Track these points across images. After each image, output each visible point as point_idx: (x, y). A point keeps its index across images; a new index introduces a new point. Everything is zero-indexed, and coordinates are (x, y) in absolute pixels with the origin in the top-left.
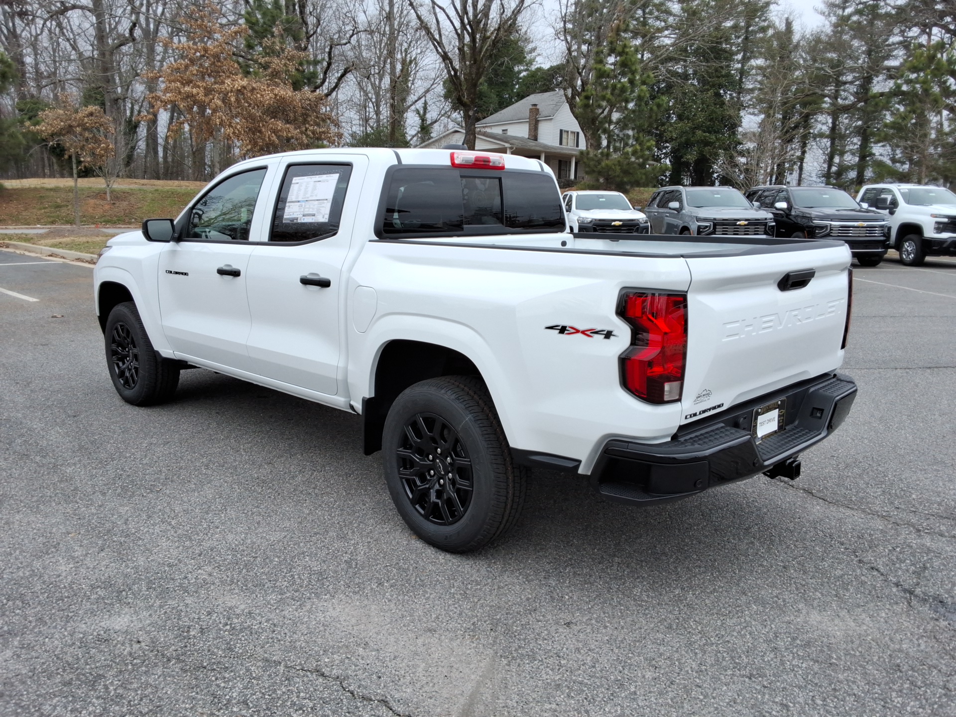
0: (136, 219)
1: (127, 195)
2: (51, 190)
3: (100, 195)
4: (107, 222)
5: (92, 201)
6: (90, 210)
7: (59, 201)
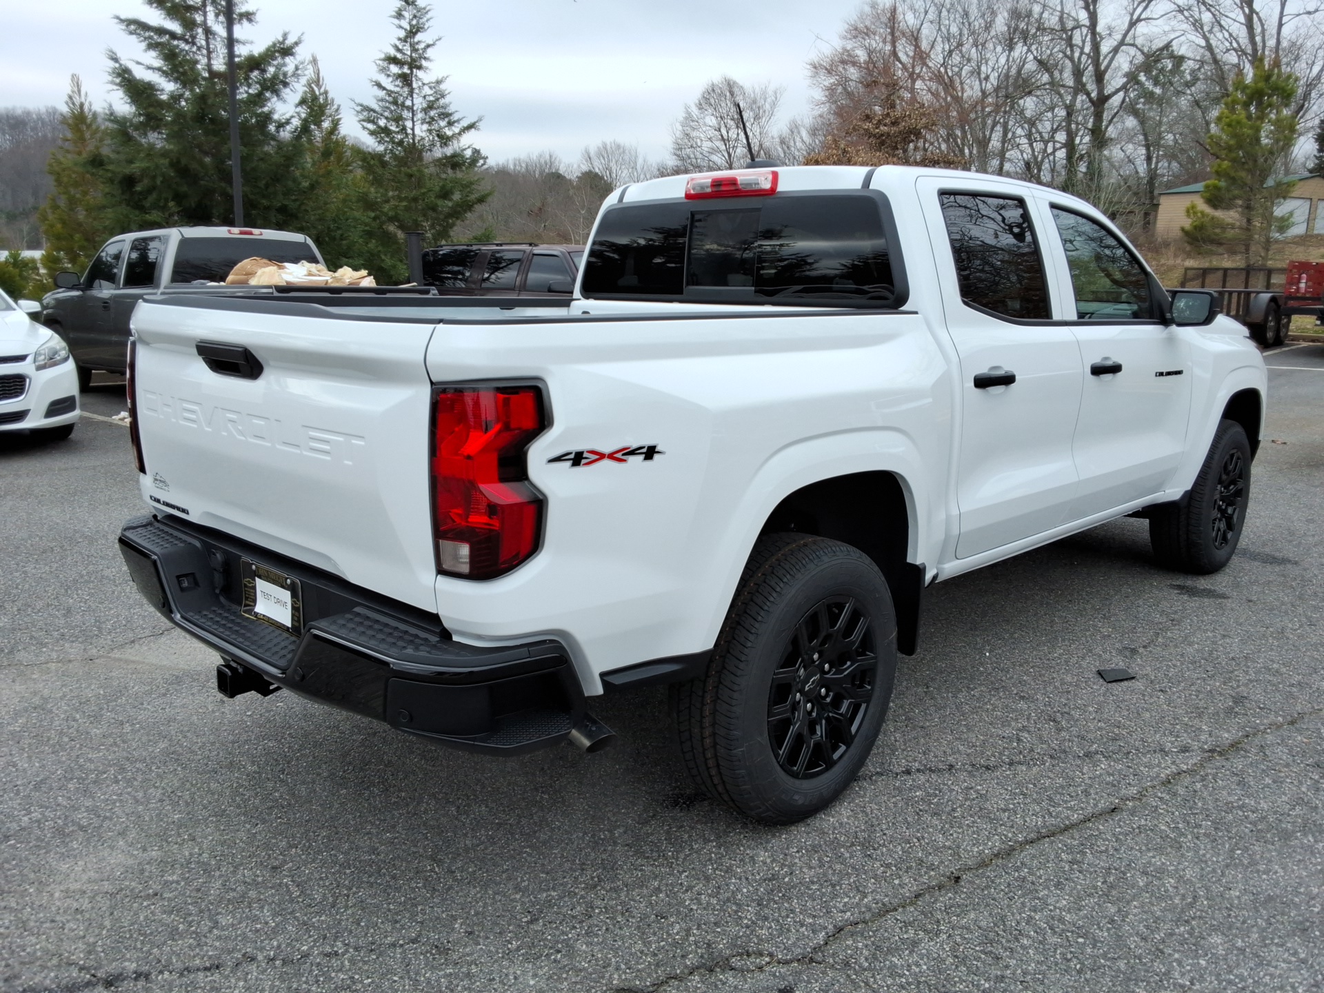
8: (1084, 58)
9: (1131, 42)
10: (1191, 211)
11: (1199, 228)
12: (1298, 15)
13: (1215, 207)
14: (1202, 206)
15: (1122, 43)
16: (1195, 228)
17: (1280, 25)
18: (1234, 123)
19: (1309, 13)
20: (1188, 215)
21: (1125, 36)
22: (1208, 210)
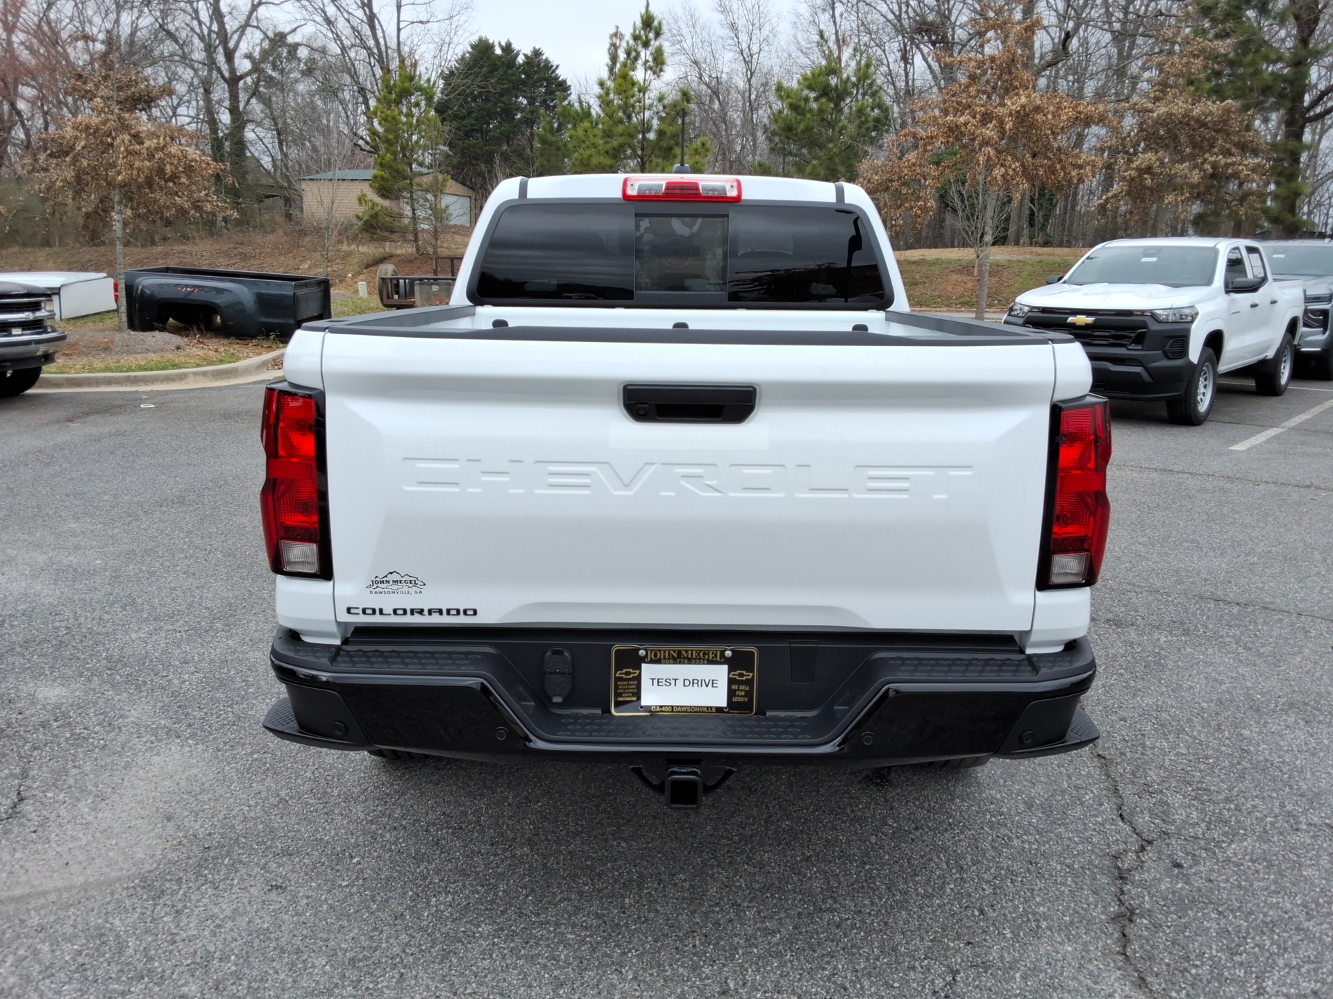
0: (999, 300)
1: (1000, 268)
2: (914, 263)
3: (966, 269)
4: (963, 304)
5: (954, 277)
6: (949, 289)
7: (917, 276)
8: (214, 36)
9: (255, 24)
10: (362, 199)
11: (375, 216)
12: (412, 23)
13: (384, 196)
14: (372, 196)
15: (247, 24)
16: (371, 216)
17: (399, 30)
18: (389, 119)
19: (421, 22)
20: (360, 203)
21: (249, 17)
22: (378, 200)
